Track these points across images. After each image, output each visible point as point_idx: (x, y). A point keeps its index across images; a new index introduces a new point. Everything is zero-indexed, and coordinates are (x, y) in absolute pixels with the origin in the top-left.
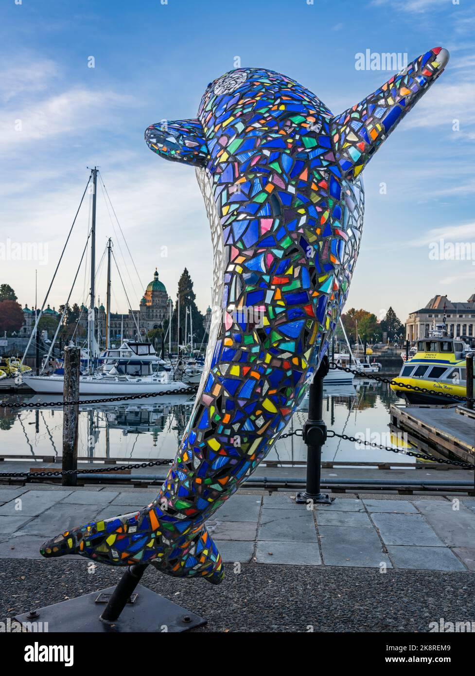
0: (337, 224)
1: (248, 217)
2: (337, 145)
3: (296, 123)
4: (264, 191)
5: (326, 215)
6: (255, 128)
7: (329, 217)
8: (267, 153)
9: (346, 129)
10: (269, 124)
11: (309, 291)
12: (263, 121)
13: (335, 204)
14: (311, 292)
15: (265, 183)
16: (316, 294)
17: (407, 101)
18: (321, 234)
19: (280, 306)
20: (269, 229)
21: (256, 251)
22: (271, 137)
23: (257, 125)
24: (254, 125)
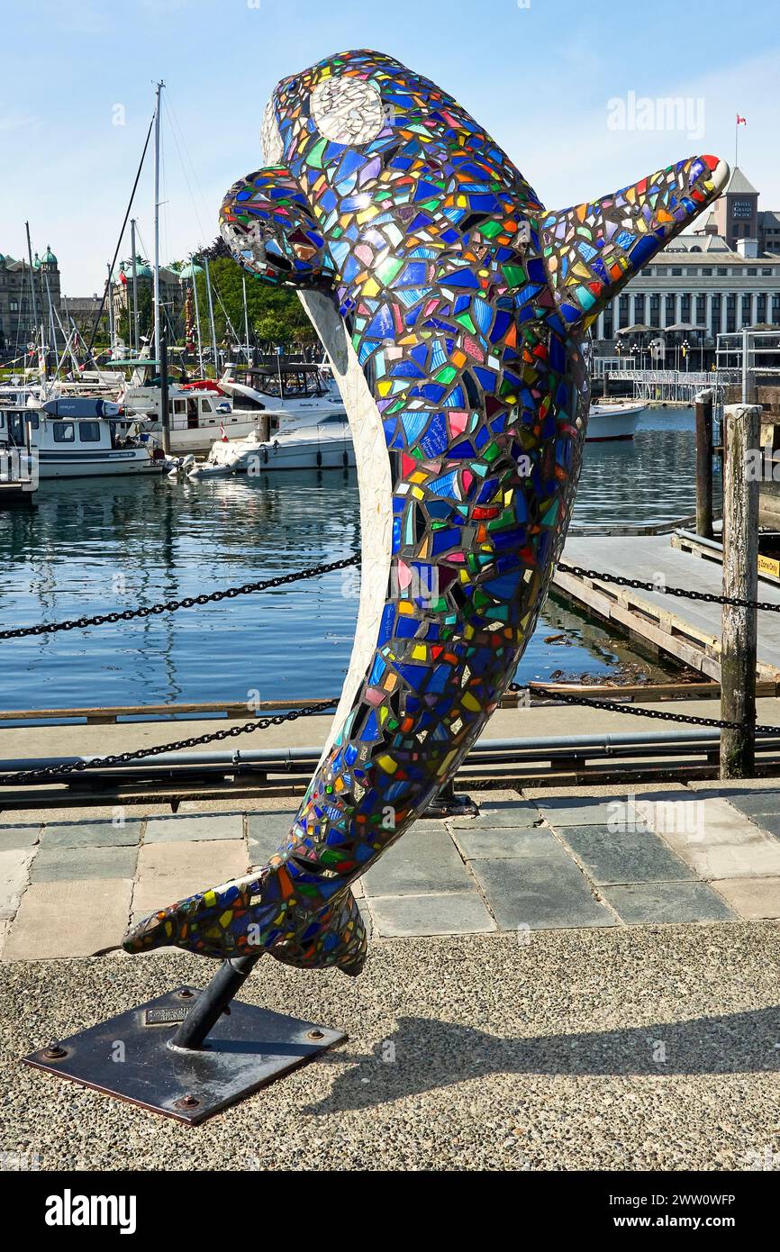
0: (563, 415)
1: (427, 407)
2: (555, 276)
3: (489, 236)
4: (449, 364)
5: (546, 401)
6: (421, 242)
7: (551, 405)
8: (448, 294)
9: (569, 252)
10: (448, 237)
11: (526, 526)
12: (434, 230)
13: (558, 380)
14: (529, 527)
15: (451, 349)
16: (536, 530)
18: (541, 435)
19: (485, 553)
20: (463, 430)
21: (443, 466)
22: (453, 265)
23: (423, 235)
24: (419, 235)
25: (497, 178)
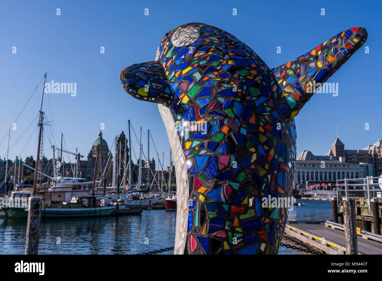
0: (281, 159)
1: (208, 153)
2: (276, 94)
3: (243, 75)
4: (220, 132)
5: (272, 152)
6: (210, 78)
7: (274, 154)
8: (221, 100)
9: (283, 81)
10: (223, 76)
11: (262, 218)
12: (216, 73)
13: (278, 142)
14: (263, 219)
15: (222, 124)
16: (267, 220)
17: (333, 66)
18: (269, 169)
19: (238, 232)
20: (227, 165)
21: (216, 183)
22: (224, 87)
23: (212, 76)
24: (209, 76)
25: (248, 55)
